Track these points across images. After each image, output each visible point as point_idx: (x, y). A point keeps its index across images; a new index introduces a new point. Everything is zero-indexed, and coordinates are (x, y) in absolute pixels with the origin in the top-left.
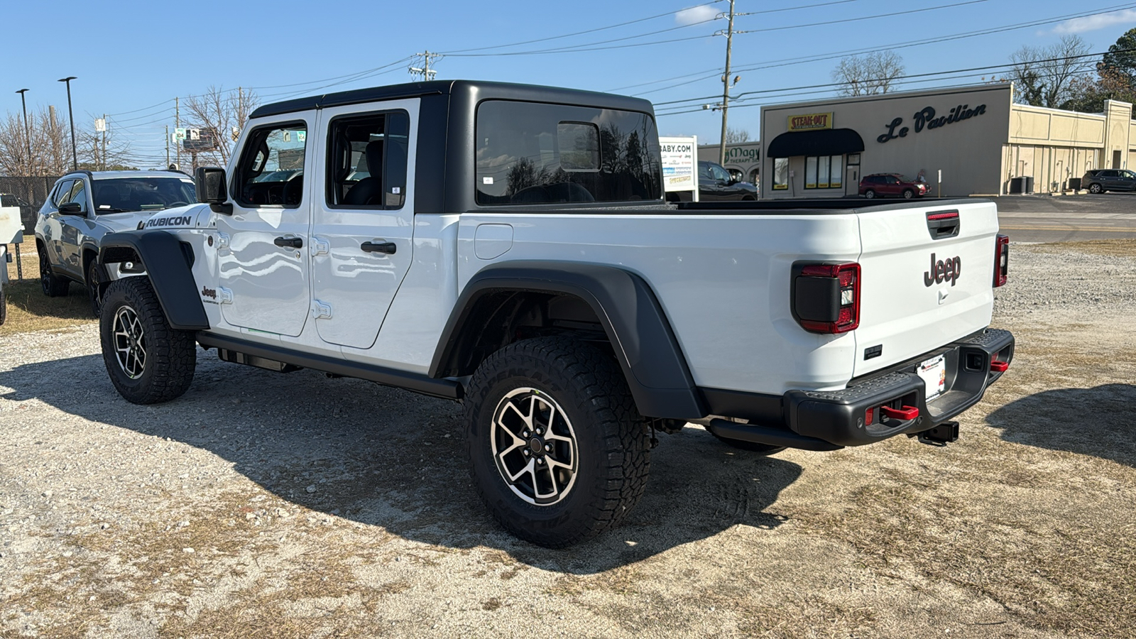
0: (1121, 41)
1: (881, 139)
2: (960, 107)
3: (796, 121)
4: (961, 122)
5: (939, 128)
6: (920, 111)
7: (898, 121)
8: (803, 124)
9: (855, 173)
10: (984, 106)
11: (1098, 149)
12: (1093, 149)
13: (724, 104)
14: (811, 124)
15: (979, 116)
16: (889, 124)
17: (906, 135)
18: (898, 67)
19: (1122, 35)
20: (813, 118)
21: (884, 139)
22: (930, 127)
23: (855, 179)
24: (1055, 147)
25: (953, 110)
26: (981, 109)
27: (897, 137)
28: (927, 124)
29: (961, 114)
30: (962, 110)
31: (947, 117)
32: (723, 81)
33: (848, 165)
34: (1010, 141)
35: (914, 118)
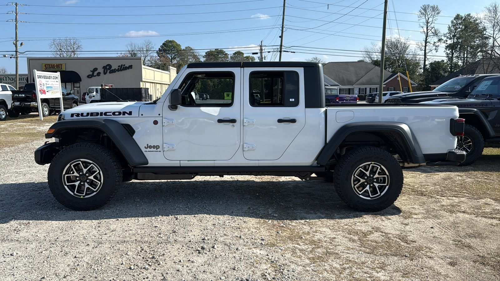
0: (163, 44)
1: (89, 77)
2: (122, 65)
3: (47, 66)
4: (123, 71)
5: (114, 73)
6: (105, 66)
7: (95, 69)
8: (51, 68)
9: (78, 91)
10: (131, 66)
11: (168, 84)
12: (167, 84)
13: (16, 55)
14: (55, 68)
15: (130, 69)
16: (92, 70)
17: (100, 75)
18: (79, 45)
19: (164, 42)
20: (55, 65)
21: (90, 76)
22: (110, 73)
23: (78, 93)
24: (156, 83)
25: (119, 66)
26: (131, 67)
27: (96, 76)
28: (108, 71)
29: (123, 68)
30: (123, 67)
31: (117, 69)
32: (14, 44)
33: (74, 87)
34: (143, 80)
35: (103, 68)
